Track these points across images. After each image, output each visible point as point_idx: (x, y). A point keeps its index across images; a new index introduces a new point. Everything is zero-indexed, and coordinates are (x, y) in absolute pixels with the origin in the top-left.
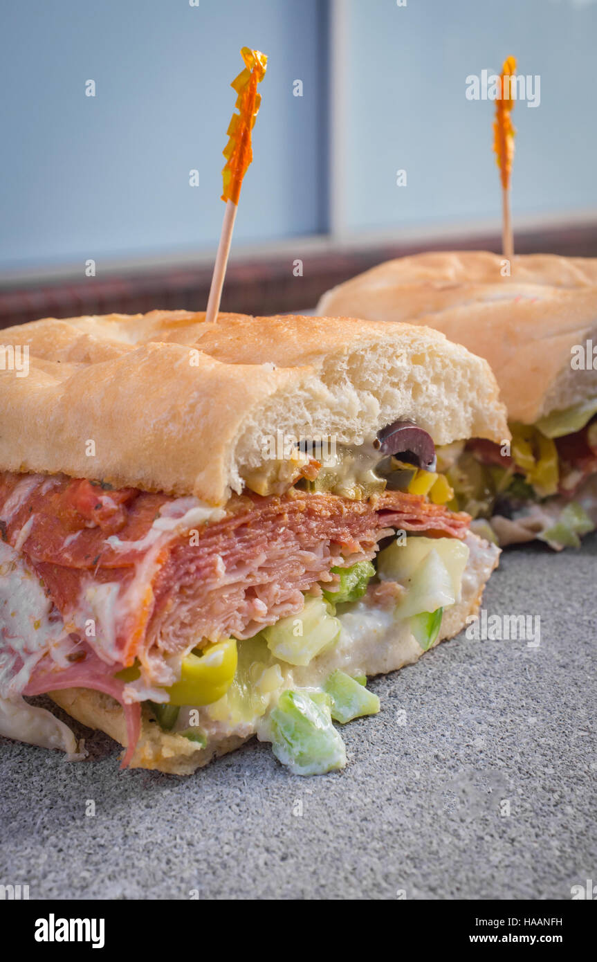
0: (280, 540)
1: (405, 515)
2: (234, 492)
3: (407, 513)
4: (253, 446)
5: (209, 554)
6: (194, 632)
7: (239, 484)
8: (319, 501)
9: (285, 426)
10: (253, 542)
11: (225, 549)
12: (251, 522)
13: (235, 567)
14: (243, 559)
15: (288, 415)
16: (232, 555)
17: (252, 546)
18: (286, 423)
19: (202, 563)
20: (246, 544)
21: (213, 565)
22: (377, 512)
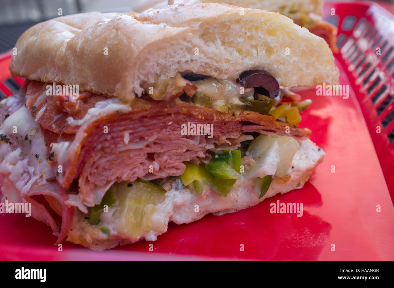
0: (169, 128)
1: (261, 127)
2: (136, 95)
3: (263, 126)
4: (149, 70)
5: (121, 131)
6: (111, 173)
7: (140, 91)
8: (196, 109)
9: (172, 61)
10: (150, 127)
11: (131, 129)
12: (149, 116)
13: (138, 140)
14: (143, 136)
15: (174, 55)
16: (136, 133)
17: (150, 129)
18: (173, 59)
19: (115, 135)
20: (146, 128)
21: (122, 137)
22: (240, 122)
